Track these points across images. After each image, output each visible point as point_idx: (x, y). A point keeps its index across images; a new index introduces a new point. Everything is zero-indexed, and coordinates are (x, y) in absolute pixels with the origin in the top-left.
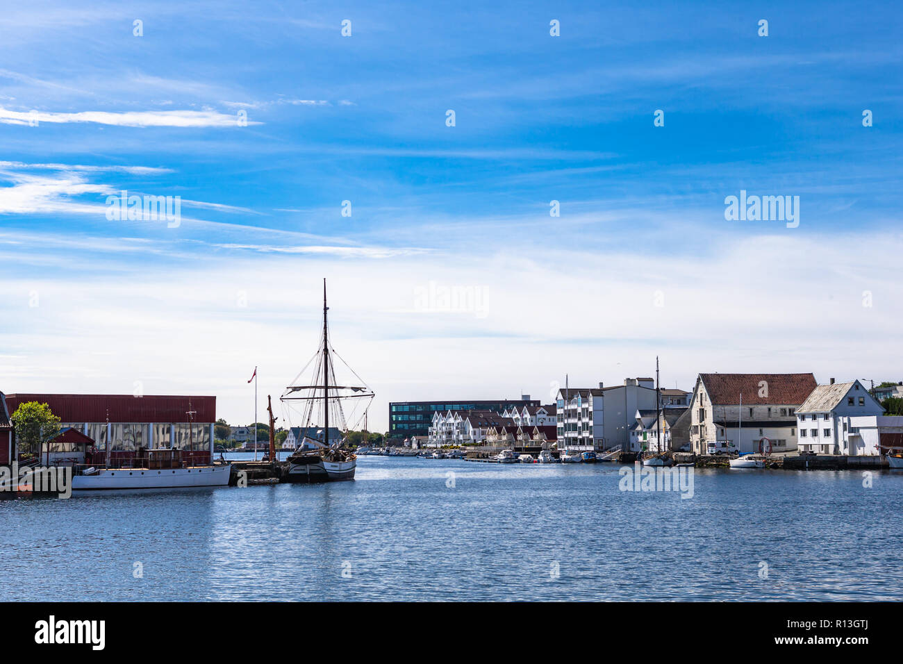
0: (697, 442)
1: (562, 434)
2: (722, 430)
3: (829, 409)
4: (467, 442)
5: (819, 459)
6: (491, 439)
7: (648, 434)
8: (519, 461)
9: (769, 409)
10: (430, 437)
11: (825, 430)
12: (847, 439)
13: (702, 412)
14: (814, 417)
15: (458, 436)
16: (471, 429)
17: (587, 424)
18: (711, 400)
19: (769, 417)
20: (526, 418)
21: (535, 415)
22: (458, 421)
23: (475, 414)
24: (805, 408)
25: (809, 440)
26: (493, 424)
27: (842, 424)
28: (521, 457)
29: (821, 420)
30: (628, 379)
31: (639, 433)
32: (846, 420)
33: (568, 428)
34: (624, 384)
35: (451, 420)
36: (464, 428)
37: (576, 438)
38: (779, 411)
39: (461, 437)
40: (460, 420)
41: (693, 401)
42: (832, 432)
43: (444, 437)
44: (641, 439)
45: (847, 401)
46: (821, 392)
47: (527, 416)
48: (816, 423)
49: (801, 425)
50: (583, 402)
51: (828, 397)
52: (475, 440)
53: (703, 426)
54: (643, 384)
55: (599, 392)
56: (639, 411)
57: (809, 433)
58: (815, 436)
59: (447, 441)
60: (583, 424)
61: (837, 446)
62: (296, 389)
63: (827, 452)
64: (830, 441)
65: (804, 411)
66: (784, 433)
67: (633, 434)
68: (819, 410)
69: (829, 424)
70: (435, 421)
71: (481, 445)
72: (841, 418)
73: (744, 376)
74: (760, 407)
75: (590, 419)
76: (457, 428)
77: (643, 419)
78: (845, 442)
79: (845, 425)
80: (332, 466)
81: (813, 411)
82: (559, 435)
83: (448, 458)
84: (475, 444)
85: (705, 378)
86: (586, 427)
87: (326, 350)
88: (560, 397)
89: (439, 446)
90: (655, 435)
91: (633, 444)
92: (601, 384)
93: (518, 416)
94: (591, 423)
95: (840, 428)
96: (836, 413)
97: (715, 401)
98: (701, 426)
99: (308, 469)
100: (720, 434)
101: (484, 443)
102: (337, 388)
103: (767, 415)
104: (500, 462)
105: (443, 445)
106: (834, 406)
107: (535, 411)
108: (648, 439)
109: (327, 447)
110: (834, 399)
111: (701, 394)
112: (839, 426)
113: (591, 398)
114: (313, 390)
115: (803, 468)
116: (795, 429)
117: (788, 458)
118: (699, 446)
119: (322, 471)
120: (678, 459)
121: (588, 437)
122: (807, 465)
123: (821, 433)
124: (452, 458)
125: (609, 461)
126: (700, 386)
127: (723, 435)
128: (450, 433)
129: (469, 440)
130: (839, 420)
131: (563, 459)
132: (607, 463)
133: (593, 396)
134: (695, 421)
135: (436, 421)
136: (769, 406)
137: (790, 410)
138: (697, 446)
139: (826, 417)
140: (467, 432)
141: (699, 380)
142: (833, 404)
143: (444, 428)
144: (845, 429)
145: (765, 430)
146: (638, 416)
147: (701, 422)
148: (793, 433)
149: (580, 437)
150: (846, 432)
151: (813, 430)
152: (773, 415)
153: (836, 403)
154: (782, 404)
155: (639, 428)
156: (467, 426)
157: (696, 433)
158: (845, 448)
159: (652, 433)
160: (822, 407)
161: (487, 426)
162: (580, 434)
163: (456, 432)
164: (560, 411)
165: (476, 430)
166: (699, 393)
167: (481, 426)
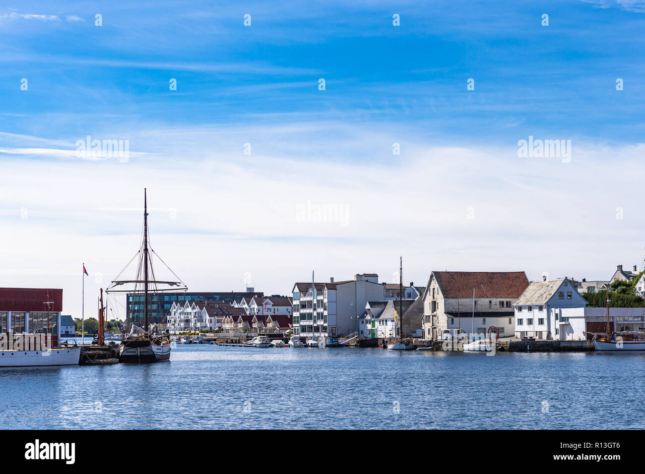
0: (429, 330)
1: (298, 322)
2: (452, 320)
3: (543, 302)
4: (204, 329)
5: (537, 343)
6: (227, 326)
7: (376, 322)
8: (272, 346)
9: (490, 302)
10: (168, 325)
11: (539, 319)
12: (558, 327)
13: (434, 305)
14: (530, 308)
15: (196, 323)
16: (208, 317)
17: (322, 314)
18: (443, 294)
19: (490, 307)
20: (254, 308)
21: (262, 305)
22: (195, 311)
23: (211, 305)
24: (522, 301)
25: (525, 327)
26: (227, 313)
27: (554, 315)
28: (274, 342)
29: (536, 311)
30: (358, 275)
31: (368, 322)
32: (557, 311)
33: (303, 317)
34: (354, 279)
35: (189, 310)
36: (201, 317)
37: (312, 326)
38: (498, 303)
39: (198, 325)
40: (197, 309)
41: (426, 294)
42: (545, 321)
43: (182, 324)
44: (369, 326)
45: (557, 295)
46: (535, 287)
47: (255, 306)
48: (532, 313)
49: (518, 315)
50: (318, 295)
51: (542, 291)
52: (211, 328)
53: (435, 316)
54: (370, 279)
55: (332, 286)
56: (369, 302)
57: (525, 322)
58: (531, 324)
59: (185, 328)
60: (318, 314)
61: (549, 333)
62: (119, 283)
63: (541, 337)
64: (544, 328)
65: (521, 304)
66: (503, 322)
67: (363, 322)
68: (535, 303)
69: (543, 314)
70: (173, 311)
71: (217, 332)
72: (553, 309)
73: (469, 274)
74: (483, 300)
75: (325, 309)
76: (195, 317)
77: (372, 310)
78: (556, 330)
79: (557, 315)
80: (157, 349)
81: (529, 304)
82: (294, 323)
83: (196, 343)
84: (211, 331)
85: (438, 276)
86: (320, 316)
87: (146, 250)
88: (297, 290)
89: (177, 332)
90: (383, 324)
91: (362, 331)
92: (332, 279)
93: (246, 306)
94: (326, 313)
95: (553, 317)
96: (549, 305)
97: (446, 295)
98: (433, 316)
99: (138, 351)
100: (451, 323)
101: (221, 330)
102: (155, 282)
103: (488, 306)
104: (256, 347)
105: (182, 332)
106: (548, 299)
107: (262, 301)
108: (376, 327)
109: (147, 333)
110: (547, 293)
111: (434, 289)
112: (551, 316)
113: (326, 291)
114: (134, 284)
115: (525, 351)
116: (512, 319)
117: (513, 343)
118: (431, 332)
119: (150, 353)
120: (418, 344)
121: (322, 325)
122: (528, 349)
123: (536, 321)
124: (199, 343)
125: (347, 346)
126: (432, 282)
127: (453, 323)
128: (187, 321)
129: (205, 327)
130: (552, 311)
131: (310, 344)
132: (347, 347)
133: (328, 289)
134: (427, 311)
135: (175, 310)
136: (490, 299)
137: (507, 302)
138: (429, 333)
139: (541, 308)
140: (204, 320)
141: (432, 276)
142: (546, 298)
143: (182, 317)
144: (557, 319)
145: (488, 319)
146: (368, 307)
147: (433, 312)
148: (510, 322)
149: (315, 325)
150: (558, 321)
151: (528, 319)
152: (493, 307)
153: (549, 297)
154: (501, 297)
155: (368, 317)
156: (204, 315)
157: (429, 321)
158: (556, 334)
159: (380, 321)
160: (537, 300)
161: (222, 315)
162: (315, 322)
163: (193, 320)
164: (295, 303)
165: (213, 318)
166: (431, 288)
167: (216, 315)
